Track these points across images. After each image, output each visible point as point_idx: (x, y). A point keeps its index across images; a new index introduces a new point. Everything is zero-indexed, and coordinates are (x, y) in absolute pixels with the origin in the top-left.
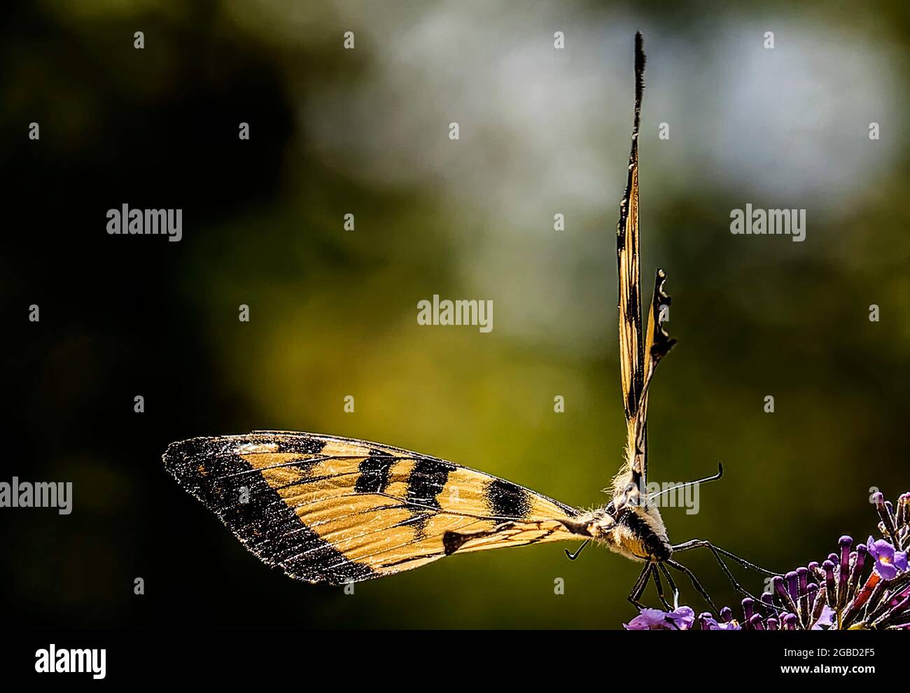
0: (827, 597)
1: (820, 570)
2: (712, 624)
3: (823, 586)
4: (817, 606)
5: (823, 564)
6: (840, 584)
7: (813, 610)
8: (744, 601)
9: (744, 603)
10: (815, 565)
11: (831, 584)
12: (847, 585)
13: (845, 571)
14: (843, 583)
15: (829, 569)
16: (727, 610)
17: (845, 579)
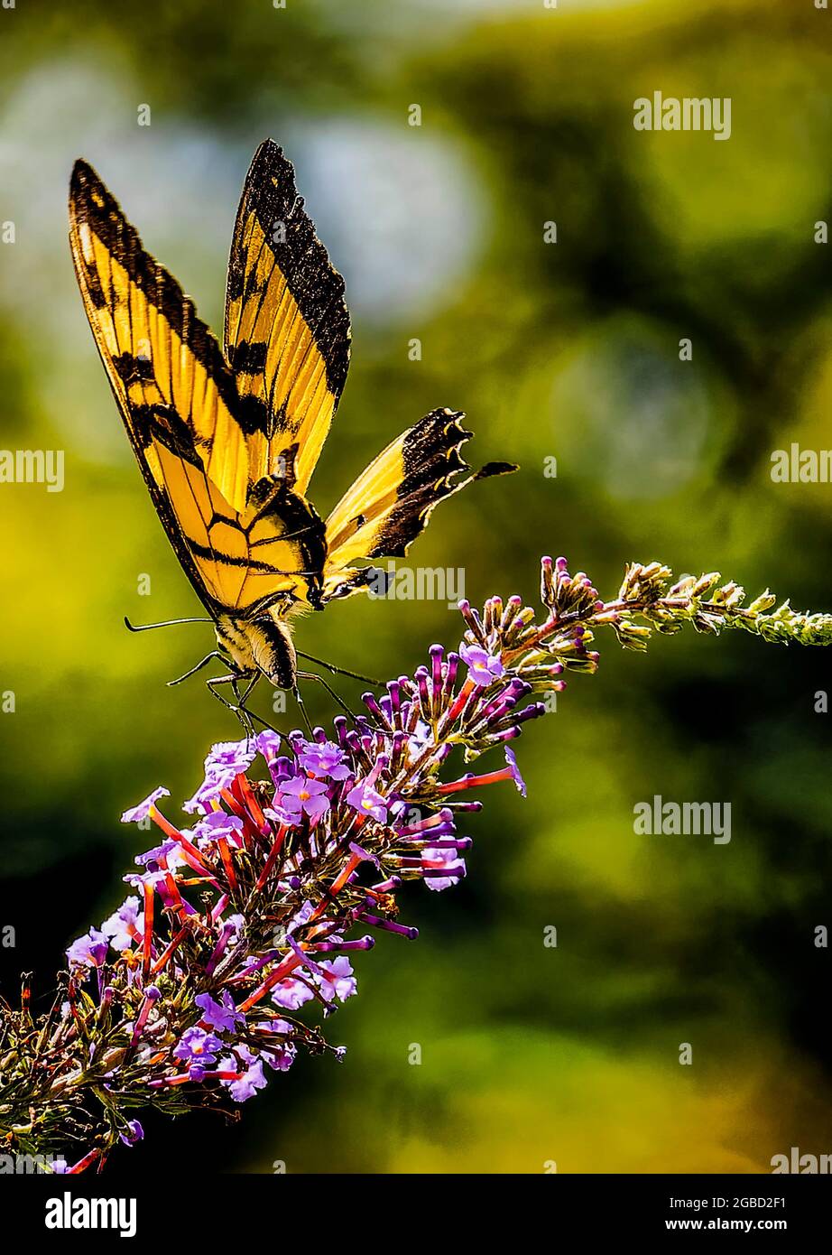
0: (421, 709)
1: (411, 684)
2: (304, 746)
3: (416, 698)
4: (411, 720)
5: (415, 675)
6: (434, 696)
7: (407, 725)
8: (335, 720)
9: (337, 722)
10: (405, 680)
11: (424, 697)
12: (441, 696)
13: (438, 681)
14: (437, 696)
15: (421, 679)
16: (320, 731)
17: (438, 689)
